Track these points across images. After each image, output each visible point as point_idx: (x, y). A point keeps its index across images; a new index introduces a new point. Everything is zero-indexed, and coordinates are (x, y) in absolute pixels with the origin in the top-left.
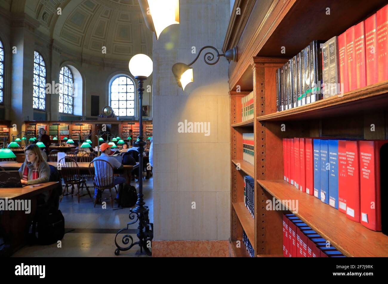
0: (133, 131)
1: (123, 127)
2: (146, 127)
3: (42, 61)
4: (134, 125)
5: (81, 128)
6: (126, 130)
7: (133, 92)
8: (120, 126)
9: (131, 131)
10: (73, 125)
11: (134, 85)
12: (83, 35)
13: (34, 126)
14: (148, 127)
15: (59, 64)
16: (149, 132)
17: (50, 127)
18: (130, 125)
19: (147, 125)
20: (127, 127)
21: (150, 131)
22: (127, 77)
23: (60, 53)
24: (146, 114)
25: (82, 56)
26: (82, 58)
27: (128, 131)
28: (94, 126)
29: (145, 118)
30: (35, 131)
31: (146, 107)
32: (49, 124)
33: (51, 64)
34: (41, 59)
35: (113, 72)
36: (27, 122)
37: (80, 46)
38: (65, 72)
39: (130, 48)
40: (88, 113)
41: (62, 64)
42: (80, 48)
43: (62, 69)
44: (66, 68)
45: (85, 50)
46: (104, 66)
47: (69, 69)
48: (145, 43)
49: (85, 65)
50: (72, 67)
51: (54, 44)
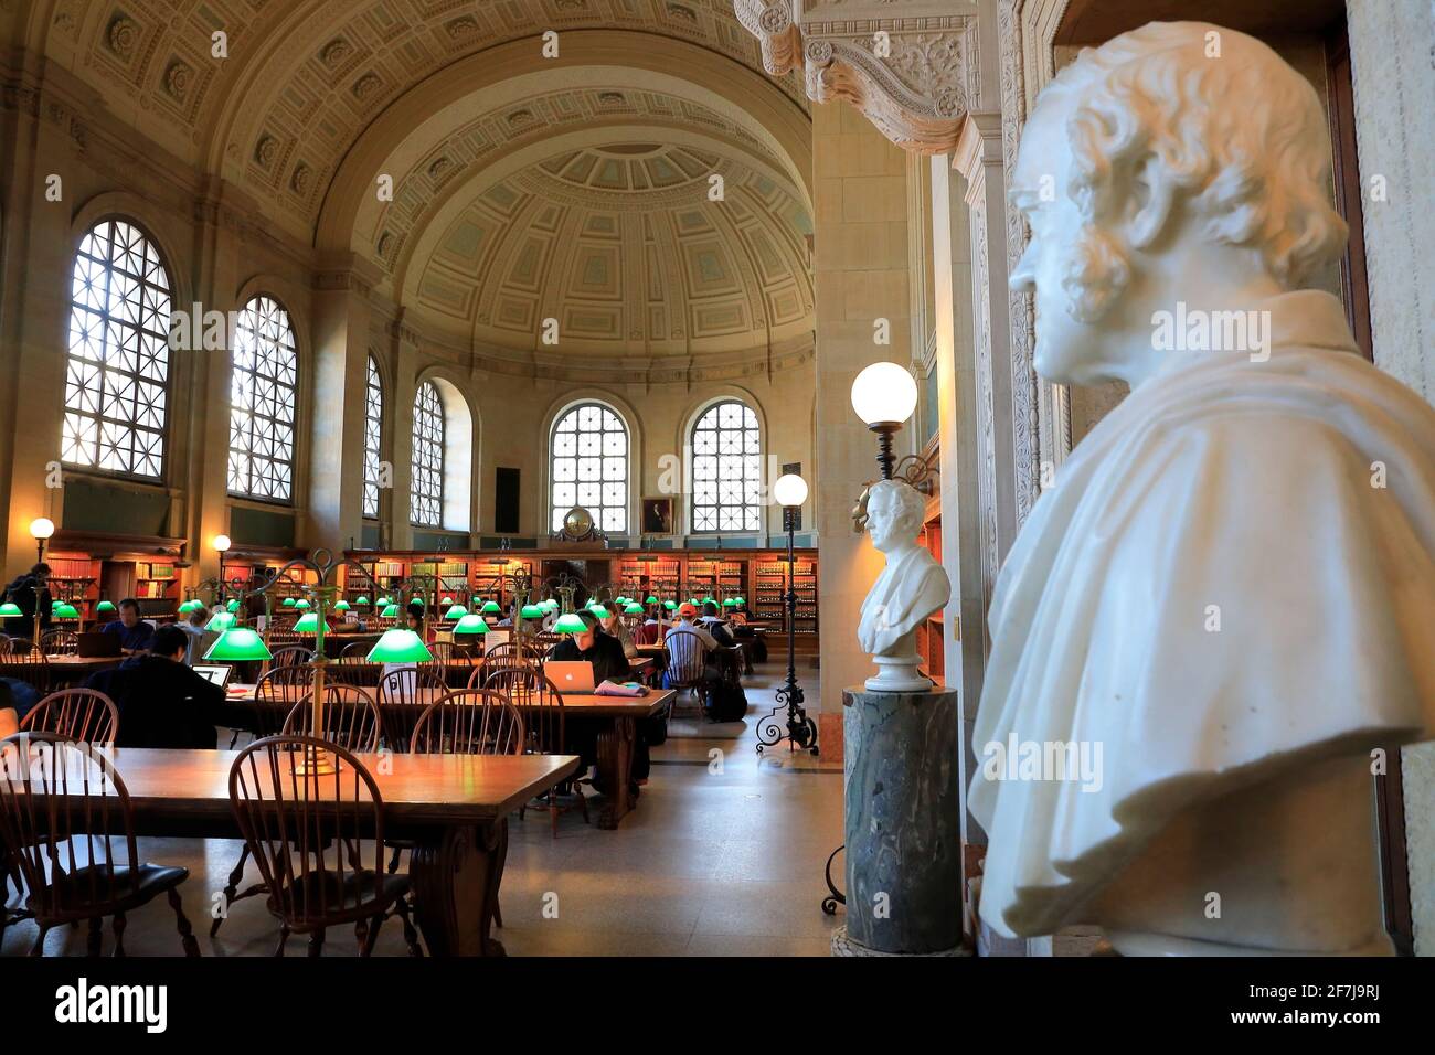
0: (652, 578)
1: (623, 569)
2: (689, 568)
3: (375, 372)
4: (654, 563)
5: (500, 571)
6: (631, 577)
7: (624, 453)
8: (615, 565)
9: (644, 579)
10: (479, 563)
11: (625, 431)
12: (477, 283)
13: (368, 566)
14: (696, 568)
15: (414, 376)
16: (698, 583)
17: (414, 569)
18: (643, 563)
19: (691, 563)
20: (633, 568)
21: (699, 580)
22: (603, 408)
23: (417, 346)
24: (664, 525)
25: (472, 349)
26: (472, 354)
27: (637, 580)
28: (538, 569)
29: (661, 537)
30: (372, 579)
31: (663, 504)
32: (412, 559)
33: (394, 378)
34: (372, 367)
35: (560, 395)
36: (349, 555)
37: (468, 319)
38: (425, 397)
39: (614, 317)
40: (488, 525)
41: (419, 376)
42: (466, 323)
43: (419, 391)
44: (428, 387)
45: (482, 329)
46: (535, 376)
47: (435, 388)
48: (661, 300)
49: (480, 375)
50: (443, 382)
51: (405, 322)
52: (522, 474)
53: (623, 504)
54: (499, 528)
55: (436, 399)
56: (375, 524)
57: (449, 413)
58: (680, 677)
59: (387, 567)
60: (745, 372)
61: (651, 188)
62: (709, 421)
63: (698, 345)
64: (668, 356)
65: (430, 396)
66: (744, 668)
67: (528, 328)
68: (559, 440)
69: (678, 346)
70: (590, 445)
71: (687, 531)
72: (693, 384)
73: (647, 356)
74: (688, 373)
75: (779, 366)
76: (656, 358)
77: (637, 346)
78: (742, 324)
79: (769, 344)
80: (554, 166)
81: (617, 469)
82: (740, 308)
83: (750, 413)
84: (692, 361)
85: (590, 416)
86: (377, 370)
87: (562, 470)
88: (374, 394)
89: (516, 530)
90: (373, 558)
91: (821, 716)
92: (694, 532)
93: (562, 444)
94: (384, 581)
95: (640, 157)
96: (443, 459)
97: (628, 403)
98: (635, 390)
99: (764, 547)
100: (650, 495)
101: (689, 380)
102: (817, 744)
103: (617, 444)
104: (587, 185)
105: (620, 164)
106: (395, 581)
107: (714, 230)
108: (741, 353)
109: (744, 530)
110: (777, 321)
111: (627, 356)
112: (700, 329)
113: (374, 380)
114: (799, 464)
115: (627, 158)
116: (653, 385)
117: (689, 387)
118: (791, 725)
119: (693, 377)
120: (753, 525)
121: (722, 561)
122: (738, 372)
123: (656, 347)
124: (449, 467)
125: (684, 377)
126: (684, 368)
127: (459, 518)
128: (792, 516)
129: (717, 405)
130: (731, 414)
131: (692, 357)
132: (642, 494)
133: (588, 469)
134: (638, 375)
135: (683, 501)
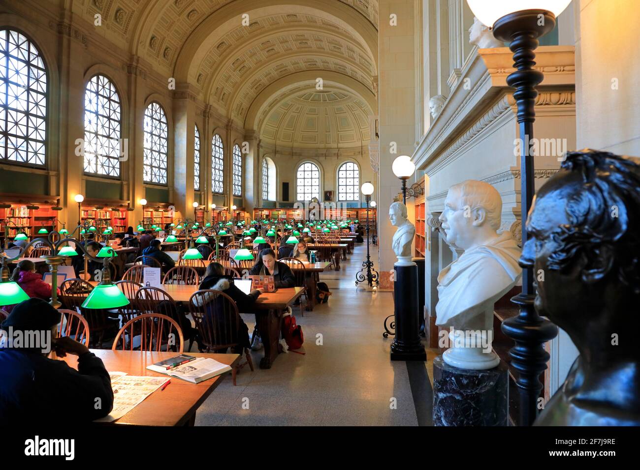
7: (318, 177)
11: (318, 171)
12: (277, 129)
15: (262, 156)
22: (312, 164)
23: (263, 149)
24: (330, 199)
25: (276, 148)
29: (330, 202)
31: (330, 193)
35: (300, 160)
37: (274, 139)
39: (315, 137)
40: (281, 199)
42: (274, 141)
44: (264, 160)
45: (278, 142)
46: (293, 155)
47: (266, 160)
48: (329, 132)
49: (278, 156)
50: (268, 159)
51: (261, 144)
52: (289, 184)
53: (319, 192)
54: (283, 200)
55: (266, 163)
57: (269, 167)
60: (354, 154)
61: (328, 101)
62: (343, 168)
63: (340, 145)
64: (331, 148)
65: (264, 162)
67: (291, 141)
68: (299, 173)
69: (335, 146)
70: (308, 174)
71: (337, 200)
72: (339, 157)
73: (325, 149)
74: (338, 154)
75: (365, 153)
76: (328, 149)
77: (322, 146)
78: (354, 139)
79: (362, 146)
80: (300, 97)
81: (316, 182)
82: (353, 135)
83: (355, 165)
85: (308, 166)
87: (300, 182)
89: (288, 200)
90: (261, 210)
92: (339, 201)
93: (300, 174)
95: (325, 94)
96: (268, 180)
97: (319, 162)
98: (322, 159)
99: (360, 207)
100: (326, 190)
101: (338, 156)
103: (316, 174)
104: (309, 100)
105: (319, 95)
107: (346, 113)
108: (353, 148)
109: (354, 200)
110: (364, 139)
111: (319, 149)
112: (341, 140)
114: (370, 182)
115: (321, 94)
116: (327, 157)
120: (357, 198)
122: (352, 154)
123: (328, 146)
124: (269, 183)
125: (336, 155)
126: (336, 152)
127: (272, 197)
128: (368, 198)
129: (346, 163)
130: (350, 166)
131: (339, 149)
132: (324, 189)
133: (308, 182)
134: (323, 154)
135: (336, 192)
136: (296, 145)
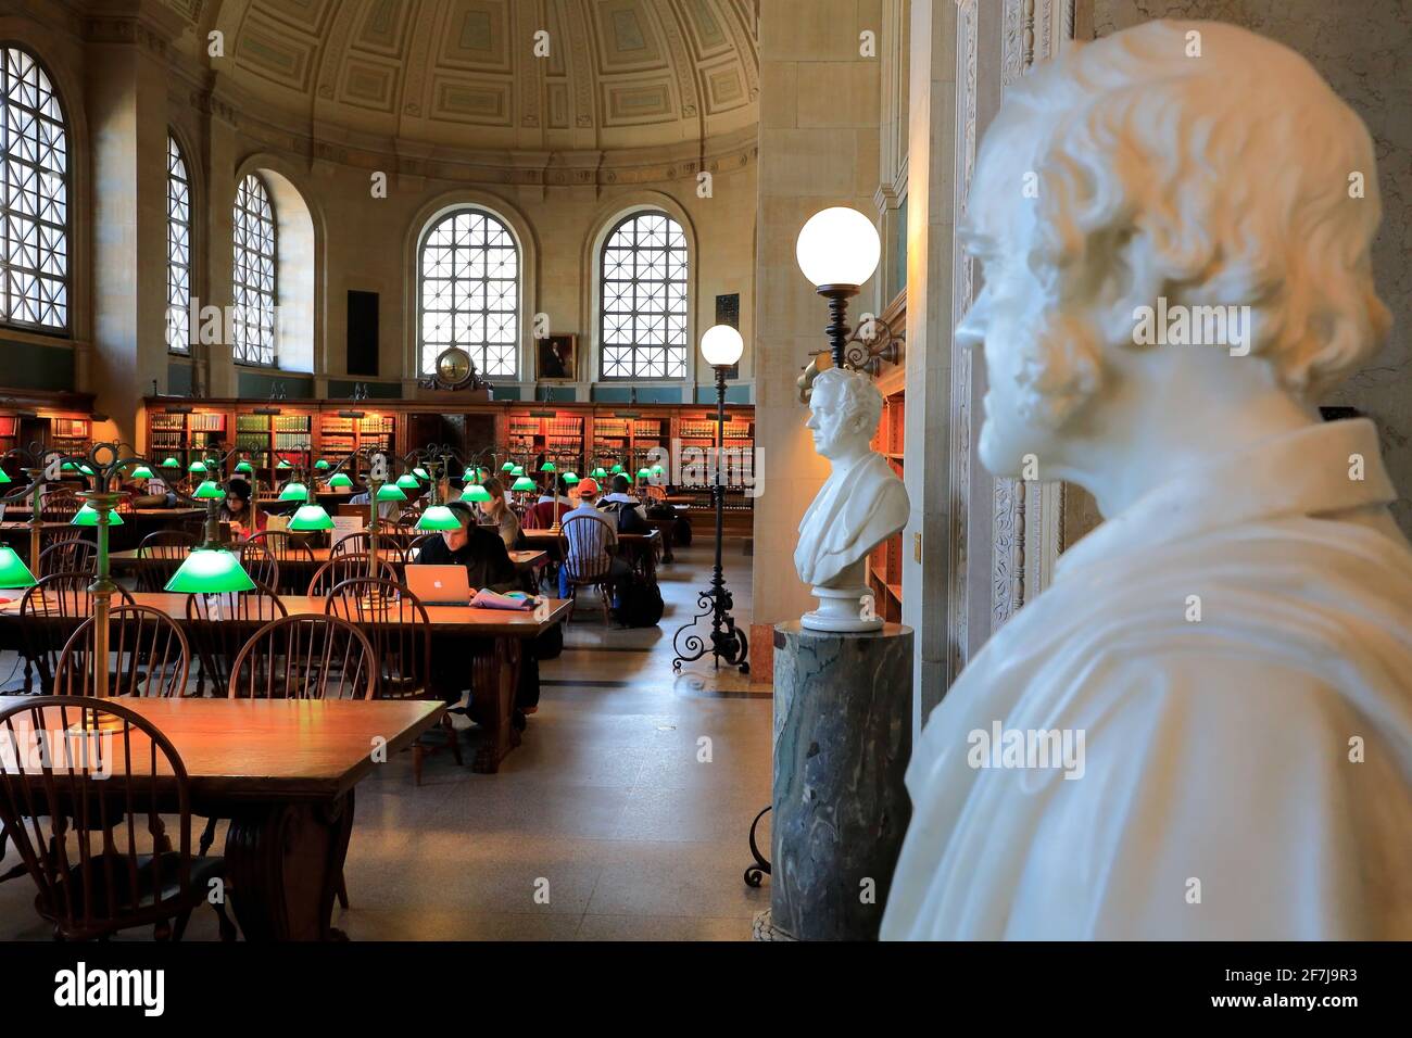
0: (549, 440)
1: (512, 426)
2: (596, 427)
3: (178, 158)
4: (551, 420)
5: (354, 427)
6: (521, 437)
7: (513, 276)
8: (502, 422)
9: (539, 440)
10: (326, 415)
11: (515, 247)
12: (315, 41)
13: (177, 418)
14: (604, 427)
15: (232, 167)
16: (607, 446)
17: (240, 423)
18: (538, 419)
19: (598, 421)
20: (524, 426)
21: (608, 441)
22: (487, 216)
23: (235, 125)
24: (565, 369)
25: (312, 132)
26: (312, 138)
27: (530, 441)
28: (403, 421)
29: (561, 384)
30: (184, 435)
31: (565, 343)
32: (236, 409)
33: (206, 169)
34: (174, 151)
35: (432, 197)
36: (151, 402)
37: (305, 90)
38: (248, 193)
39: (501, 95)
40: (338, 366)
41: (242, 165)
42: (303, 95)
43: (241, 186)
44: (252, 181)
45: (326, 106)
46: (397, 172)
47: (263, 182)
48: (561, 77)
49: (324, 167)
50: (273, 176)
51: (217, 91)
52: (382, 300)
53: (513, 340)
54: (352, 369)
55: (264, 198)
56: (187, 362)
57: (283, 217)
58: (581, 571)
59: (204, 420)
60: (671, 174)
62: (624, 237)
63: (611, 137)
64: (572, 150)
65: (255, 194)
66: (662, 554)
67: (387, 105)
68: (429, 256)
69: (586, 137)
70: (470, 263)
71: (595, 377)
72: (604, 188)
73: (543, 150)
74: (598, 174)
75: (715, 168)
76: (555, 152)
77: (531, 136)
78: (668, 110)
79: (702, 139)
81: (506, 296)
82: (665, 89)
83: (675, 227)
84: (602, 158)
85: (469, 226)
86: (181, 156)
87: (433, 295)
88: (178, 188)
89: (374, 371)
90: (184, 407)
91: (753, 628)
92: (603, 378)
93: (433, 262)
94: (200, 437)
96: (276, 277)
97: (518, 209)
98: (529, 194)
99: (691, 402)
100: (548, 330)
101: (599, 183)
102: (747, 659)
103: (506, 264)
106: (214, 438)
108: (666, 148)
109: (666, 377)
110: (714, 108)
111: (517, 149)
112: (614, 114)
113: (178, 170)
114: (737, 295)
116: (551, 187)
117: (598, 192)
118: (716, 636)
119: (604, 179)
120: (677, 371)
121: (637, 418)
122: (662, 173)
123: (557, 137)
124: (284, 288)
125: (592, 179)
126: (592, 166)
127: (299, 356)
128: (724, 372)
129: (635, 217)
130: (653, 228)
131: (603, 151)
132: (537, 329)
133: (469, 296)
134: (532, 173)
135: (589, 338)
136: (411, 125)
